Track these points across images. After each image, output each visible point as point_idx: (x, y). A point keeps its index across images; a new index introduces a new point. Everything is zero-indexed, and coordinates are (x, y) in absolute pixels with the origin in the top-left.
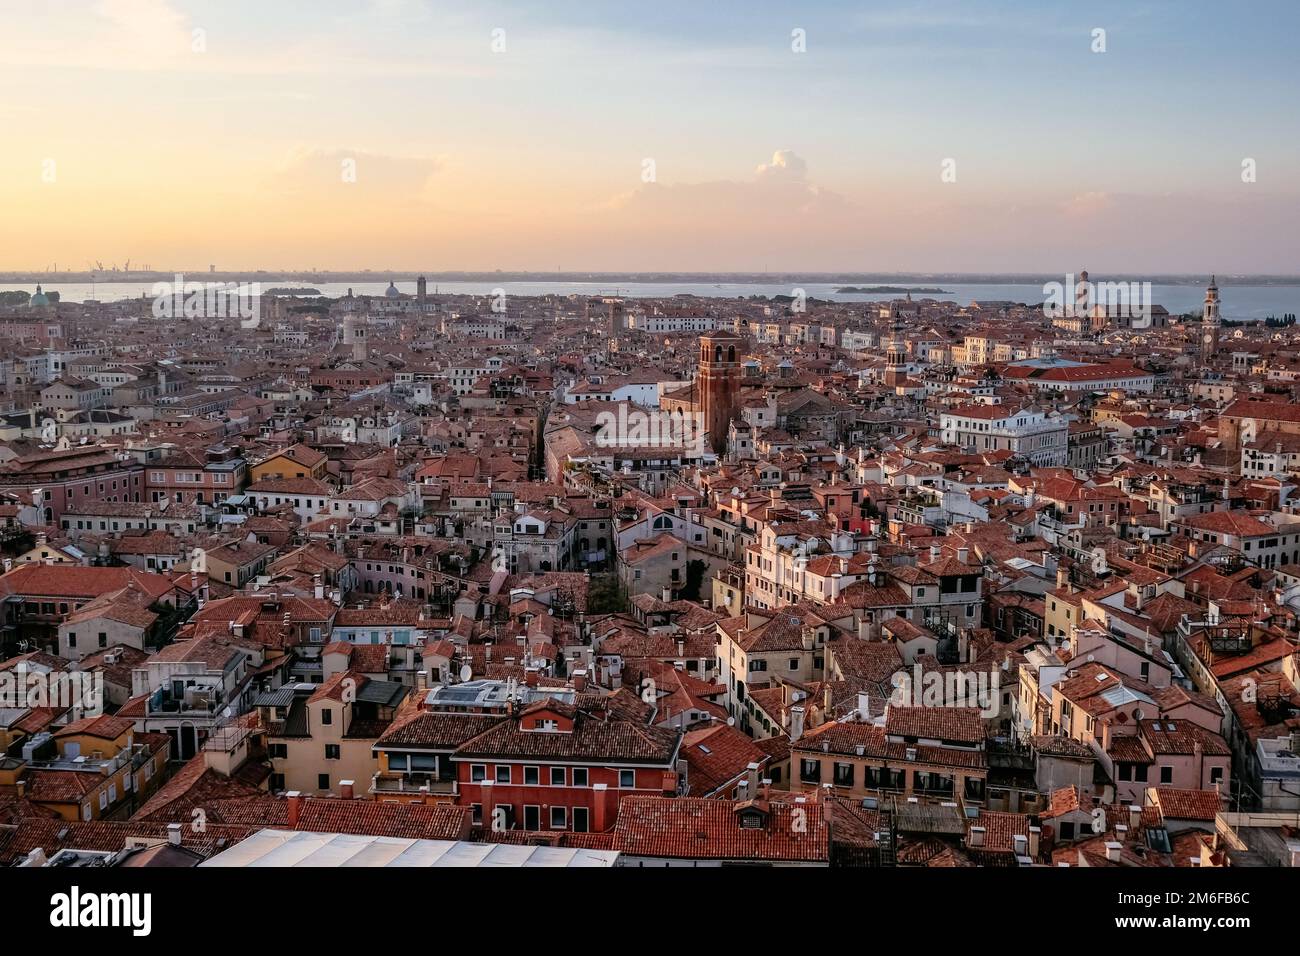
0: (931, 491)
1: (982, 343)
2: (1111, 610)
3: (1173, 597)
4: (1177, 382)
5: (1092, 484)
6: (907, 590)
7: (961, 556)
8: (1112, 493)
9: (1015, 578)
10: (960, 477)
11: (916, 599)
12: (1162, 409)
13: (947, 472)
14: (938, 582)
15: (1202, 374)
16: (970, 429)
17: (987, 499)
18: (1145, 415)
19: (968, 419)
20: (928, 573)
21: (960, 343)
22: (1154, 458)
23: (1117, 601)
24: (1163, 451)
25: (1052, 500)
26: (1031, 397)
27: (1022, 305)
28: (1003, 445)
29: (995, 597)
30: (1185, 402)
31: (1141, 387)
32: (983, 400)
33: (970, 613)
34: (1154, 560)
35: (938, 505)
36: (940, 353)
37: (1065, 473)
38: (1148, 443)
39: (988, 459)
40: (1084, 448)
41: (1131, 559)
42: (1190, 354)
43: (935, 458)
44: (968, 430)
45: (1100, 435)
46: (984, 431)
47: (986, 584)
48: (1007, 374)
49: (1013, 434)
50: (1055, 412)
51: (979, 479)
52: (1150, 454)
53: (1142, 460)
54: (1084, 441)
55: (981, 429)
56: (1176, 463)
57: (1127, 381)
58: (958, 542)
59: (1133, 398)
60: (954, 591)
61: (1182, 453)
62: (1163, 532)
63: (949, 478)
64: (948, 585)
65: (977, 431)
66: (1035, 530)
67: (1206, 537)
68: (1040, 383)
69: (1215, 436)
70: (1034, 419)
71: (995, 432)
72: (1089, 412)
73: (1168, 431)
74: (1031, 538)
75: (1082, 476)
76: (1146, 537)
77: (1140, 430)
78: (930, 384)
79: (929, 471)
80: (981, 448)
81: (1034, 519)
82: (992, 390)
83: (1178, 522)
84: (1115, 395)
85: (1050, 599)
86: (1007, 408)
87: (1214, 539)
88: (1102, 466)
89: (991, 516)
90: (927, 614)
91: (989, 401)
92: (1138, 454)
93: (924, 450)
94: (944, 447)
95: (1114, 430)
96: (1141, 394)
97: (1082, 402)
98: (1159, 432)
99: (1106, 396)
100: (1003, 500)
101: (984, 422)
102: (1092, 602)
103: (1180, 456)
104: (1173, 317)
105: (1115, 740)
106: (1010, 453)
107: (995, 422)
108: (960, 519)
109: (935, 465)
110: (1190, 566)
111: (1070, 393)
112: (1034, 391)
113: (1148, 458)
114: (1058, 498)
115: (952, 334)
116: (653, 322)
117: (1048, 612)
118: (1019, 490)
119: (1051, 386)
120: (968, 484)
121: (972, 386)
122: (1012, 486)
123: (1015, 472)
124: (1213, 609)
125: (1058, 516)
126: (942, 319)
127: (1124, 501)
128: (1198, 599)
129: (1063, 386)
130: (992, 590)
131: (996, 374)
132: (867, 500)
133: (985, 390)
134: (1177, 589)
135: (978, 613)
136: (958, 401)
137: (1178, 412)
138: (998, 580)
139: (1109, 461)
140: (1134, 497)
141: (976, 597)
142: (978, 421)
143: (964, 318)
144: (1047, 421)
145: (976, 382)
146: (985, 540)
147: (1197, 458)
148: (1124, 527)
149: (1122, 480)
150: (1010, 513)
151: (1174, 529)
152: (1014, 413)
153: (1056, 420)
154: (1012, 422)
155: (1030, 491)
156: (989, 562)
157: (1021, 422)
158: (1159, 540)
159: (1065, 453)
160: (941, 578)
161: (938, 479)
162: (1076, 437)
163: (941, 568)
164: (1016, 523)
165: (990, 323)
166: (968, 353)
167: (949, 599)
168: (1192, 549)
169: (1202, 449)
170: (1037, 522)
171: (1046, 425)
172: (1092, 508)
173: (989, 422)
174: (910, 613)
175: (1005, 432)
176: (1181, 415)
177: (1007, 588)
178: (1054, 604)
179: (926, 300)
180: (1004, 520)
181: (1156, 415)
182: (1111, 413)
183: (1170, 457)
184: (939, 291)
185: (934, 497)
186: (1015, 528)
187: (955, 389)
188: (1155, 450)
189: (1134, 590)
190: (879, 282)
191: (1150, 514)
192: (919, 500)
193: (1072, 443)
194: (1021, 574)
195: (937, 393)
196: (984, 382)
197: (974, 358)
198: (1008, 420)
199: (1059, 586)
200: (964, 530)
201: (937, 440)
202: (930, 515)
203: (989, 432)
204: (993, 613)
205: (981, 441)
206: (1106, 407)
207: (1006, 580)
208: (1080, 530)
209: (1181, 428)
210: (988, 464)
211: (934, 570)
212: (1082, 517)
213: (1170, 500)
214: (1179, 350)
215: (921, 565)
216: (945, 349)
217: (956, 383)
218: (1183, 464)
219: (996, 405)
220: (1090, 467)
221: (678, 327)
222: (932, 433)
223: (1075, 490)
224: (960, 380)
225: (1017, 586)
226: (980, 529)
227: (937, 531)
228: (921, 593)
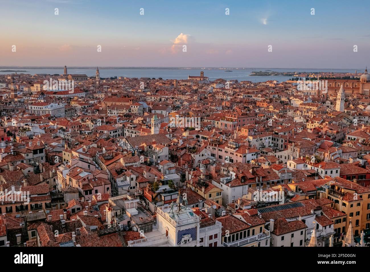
0: (28, 127)
1: (39, 85)
2: (78, 152)
3: (94, 147)
4: (91, 94)
5: (72, 121)
6: (23, 155)
7: (38, 144)
8: (77, 123)
9: (54, 148)
10: (36, 122)
11: (26, 157)
12: (88, 101)
13: (32, 121)
14: (32, 152)
15: (97, 92)
16: (38, 109)
17: (44, 128)
18: (84, 102)
19: (37, 106)
20: (29, 150)
21: (33, 85)
22: (87, 113)
23: (81, 150)
24: (89, 111)
25: (62, 126)
26: (54, 99)
27: (49, 75)
28: (47, 113)
29: (49, 154)
30: (93, 99)
31: (82, 95)
32: (40, 101)
33: (42, 159)
34: (89, 139)
35: (30, 131)
36: (27, 89)
37: (65, 119)
38: (85, 110)
39: (43, 117)
40: (69, 112)
41: (83, 139)
42: (94, 86)
43: (28, 118)
44: (37, 109)
45: (73, 108)
46: (42, 109)
47: (46, 151)
48: (47, 93)
49: (50, 110)
50: (61, 103)
51: (41, 123)
52: (86, 112)
53: (84, 114)
54: (69, 110)
55: (41, 109)
56: (92, 114)
57: (79, 94)
58: (37, 140)
59: (80, 98)
60: (37, 153)
61: (93, 111)
62: (91, 132)
63: (33, 123)
64: (35, 152)
66: (58, 134)
67: (101, 132)
68: (56, 96)
69: (101, 107)
70: (55, 105)
71: (45, 109)
72: (70, 102)
73: (90, 106)
74: (57, 137)
75: (69, 119)
76: (86, 133)
77: (83, 106)
78: (25, 97)
79: (27, 121)
80: (41, 114)
81: (57, 132)
82: (43, 98)
83: (94, 129)
84: (76, 98)
85: (64, 152)
86: (48, 103)
87: (103, 132)
88: (74, 116)
89: (45, 132)
90: (30, 161)
91: (42, 101)
92: (83, 112)
93: (25, 116)
94: (31, 114)
95: (76, 107)
96: (82, 97)
97: (68, 100)
98: (88, 107)
99: (74, 98)
100: (49, 127)
101: (41, 107)
102: (74, 151)
103: (93, 112)
104: (89, 77)
105: (83, 185)
106: (49, 115)
107: (45, 106)
108: (37, 134)
109: (28, 120)
110: (98, 139)
111: (64, 98)
112: (54, 98)
113: (85, 113)
114: (63, 126)
115: (30, 83)
117: (63, 156)
118: (53, 124)
119: (59, 96)
120: (38, 124)
121: (37, 97)
122: (51, 123)
123: (51, 120)
124: (104, 149)
125: (64, 130)
126: (27, 79)
127: (80, 125)
128: (100, 147)
129: (62, 96)
130: (48, 152)
131: (44, 94)
132: (9, 131)
133: (41, 98)
134: (95, 145)
135: (44, 158)
136: (33, 102)
137: (92, 101)
138: (49, 149)
139: (76, 115)
140: (83, 123)
141: (43, 154)
142: (40, 107)
143: (33, 79)
144: (59, 105)
145: (38, 96)
146: (45, 139)
147: (97, 112)
148: (81, 131)
149: (79, 119)
150: (51, 131)
151: (93, 131)
152: (50, 104)
153: (61, 105)
154: (49, 106)
155: (56, 124)
156: (46, 145)
157: (52, 106)
158: (90, 134)
159: (64, 113)
160: (33, 150)
161: (29, 123)
162: (67, 109)
163: (33, 148)
164: (53, 133)
165: (41, 80)
166: (35, 89)
167: (36, 156)
168: (98, 135)
169: (98, 110)
170: (58, 132)
171: (58, 107)
172: (72, 127)
173: (43, 107)
174: (25, 161)
175: (47, 109)
176: (92, 102)
177: (52, 151)
178: (65, 153)
179: (21, 74)
180: (49, 133)
181: (87, 102)
182: (75, 102)
183: (91, 113)
184: (25, 71)
185: (29, 128)
186: (53, 135)
187: (32, 98)
188: (87, 111)
189: (85, 147)
191: (87, 127)
192: (24, 130)
193: (66, 111)
194: (55, 147)
195: (27, 100)
196: (40, 96)
197: (37, 89)
198: (48, 106)
199: (66, 148)
200: (38, 137)
201: (28, 113)
202: (28, 133)
203: (43, 110)
204: (48, 158)
205: (41, 112)
206: (74, 101)
207: (51, 149)
208: (70, 133)
209: (93, 105)
210: (43, 118)
211: (31, 149)
212: (70, 130)
213: (91, 123)
214: (91, 86)
215: (27, 148)
216: (28, 87)
217: (32, 97)
218: (94, 114)
219: (44, 102)
220: (71, 117)
222: (27, 111)
223: (68, 123)
224: (33, 96)
225: (54, 150)
226: (43, 136)
227: (31, 138)
228: (27, 155)
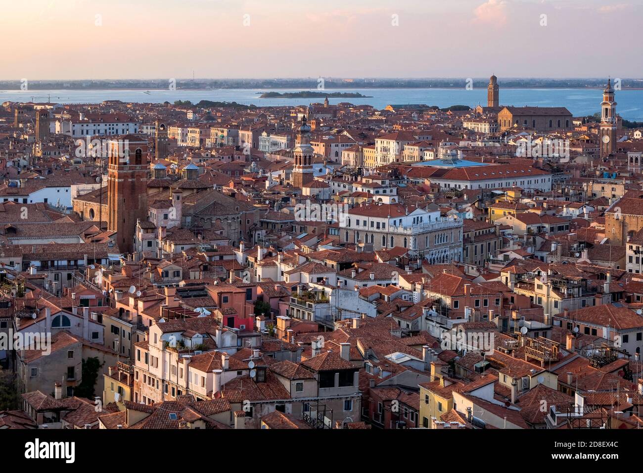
0: (320, 287)
1: (393, 145)
2: (477, 401)
3: (546, 388)
4: (573, 179)
5: (482, 279)
6: (286, 384)
7: (343, 349)
8: (497, 289)
9: (394, 372)
10: (353, 274)
11: (295, 394)
12: (555, 207)
13: (341, 269)
14: (316, 376)
15: (598, 173)
16: (368, 228)
17: (377, 295)
18: (539, 212)
19: (366, 218)
20: (307, 368)
21: (371, 145)
22: (545, 254)
23: (487, 393)
24: (553, 247)
25: (438, 296)
26: (431, 196)
27: (435, 108)
28: (399, 242)
29: (375, 392)
30: (579, 199)
31: (539, 186)
32: (380, 200)
33: (348, 407)
34: (532, 353)
35: (327, 302)
36: (352, 155)
37: (456, 269)
38: (539, 240)
39: (381, 257)
40: (479, 245)
41: (510, 352)
42: (590, 153)
43: (331, 256)
44: (366, 228)
45: (495, 233)
46: (381, 230)
47: (365, 379)
48: (410, 174)
49: (409, 232)
50: (454, 211)
51: (372, 276)
52: (541, 250)
53: (532, 257)
54: (478, 238)
55: (378, 227)
56: (565, 259)
57: (526, 180)
58: (341, 337)
59: (530, 196)
60: (333, 385)
61: (570, 248)
62: (543, 326)
63: (343, 275)
64: (326, 379)
65: (375, 229)
66: (423, 324)
67: (587, 330)
68: (442, 183)
69: (603, 232)
70: (430, 218)
71: (391, 230)
72: (486, 210)
73: (560, 228)
74: (416, 333)
75: (473, 271)
76: (525, 330)
77: (534, 228)
78: (336, 184)
79: (326, 269)
80: (378, 245)
81: (421, 314)
82: (395, 190)
83: (560, 315)
84: (512, 194)
85: (424, 392)
86: (404, 206)
87: (594, 332)
88: (494, 262)
89: (379, 312)
90: (306, 408)
91: (386, 200)
92: (529, 250)
93: (321, 249)
94: (343, 245)
95: (508, 227)
96: (538, 192)
97: (481, 201)
98: (552, 229)
99: (503, 195)
100: (393, 295)
101: (381, 220)
102: (462, 394)
103: (568, 252)
104: (578, 119)
106: (405, 250)
107: (392, 220)
108: (348, 315)
109: (330, 263)
110: (565, 358)
111: (469, 192)
112: (436, 190)
113: (539, 254)
114: (443, 293)
115: (363, 137)
116: (78, 127)
117: (422, 404)
118: (408, 286)
119: (452, 185)
120: (361, 280)
121: (375, 186)
122: (402, 283)
123: (407, 269)
124: (579, 400)
125: (444, 311)
126: (357, 122)
127: (509, 296)
128: (567, 390)
129: (463, 185)
130: (372, 384)
131: (400, 174)
132: (261, 298)
133: (388, 190)
134: (552, 381)
135: (356, 406)
136: (361, 200)
137: (571, 209)
138: (378, 374)
139: (501, 257)
140: (519, 291)
141: (353, 391)
142: (376, 220)
143: (377, 121)
144: (443, 219)
145: (379, 182)
146: (369, 335)
147: (585, 254)
148: (505, 321)
149: (508, 275)
150: (399, 309)
151: (556, 323)
152: (411, 211)
153: (451, 218)
154: (408, 220)
155: (418, 287)
156: (371, 357)
157: (417, 221)
158: (541, 333)
159: (461, 249)
160: (320, 372)
161: (332, 277)
162: (471, 234)
163: (320, 363)
164: (404, 319)
165: (402, 125)
166: (379, 155)
167: (327, 393)
168: (569, 342)
169: (589, 245)
170: (424, 317)
171: (442, 223)
172: (477, 303)
173: (386, 221)
174: (289, 407)
175: (400, 230)
176: (574, 212)
177: (387, 382)
178: (427, 397)
179: (344, 104)
180: (390, 315)
181: (549, 213)
182: (507, 211)
183: (559, 254)
184: (358, 96)
185: (323, 293)
186: (404, 324)
187: (360, 189)
188: (545, 246)
189: (509, 382)
190: (302, 87)
191: (533, 307)
192: (310, 296)
193: (466, 240)
194: (400, 368)
195: (341, 193)
196: (387, 182)
197: (384, 159)
198: (404, 218)
199: (432, 379)
200: (349, 326)
201: (336, 238)
202: (320, 311)
203: (386, 230)
204: (372, 407)
205: (378, 239)
206: (504, 205)
207: (386, 374)
208: (464, 324)
209: (571, 224)
210: (381, 261)
211: (312, 365)
212: (467, 311)
213: (553, 295)
214: (580, 150)
215: (303, 359)
216: (357, 151)
217: (361, 183)
218: (571, 260)
219: (393, 205)
220: (482, 266)
221: (102, 131)
222: (332, 231)
223: (462, 285)
224: (364, 181)
225: (396, 380)
226: (366, 323)
227: (324, 327)
228: (299, 387)
